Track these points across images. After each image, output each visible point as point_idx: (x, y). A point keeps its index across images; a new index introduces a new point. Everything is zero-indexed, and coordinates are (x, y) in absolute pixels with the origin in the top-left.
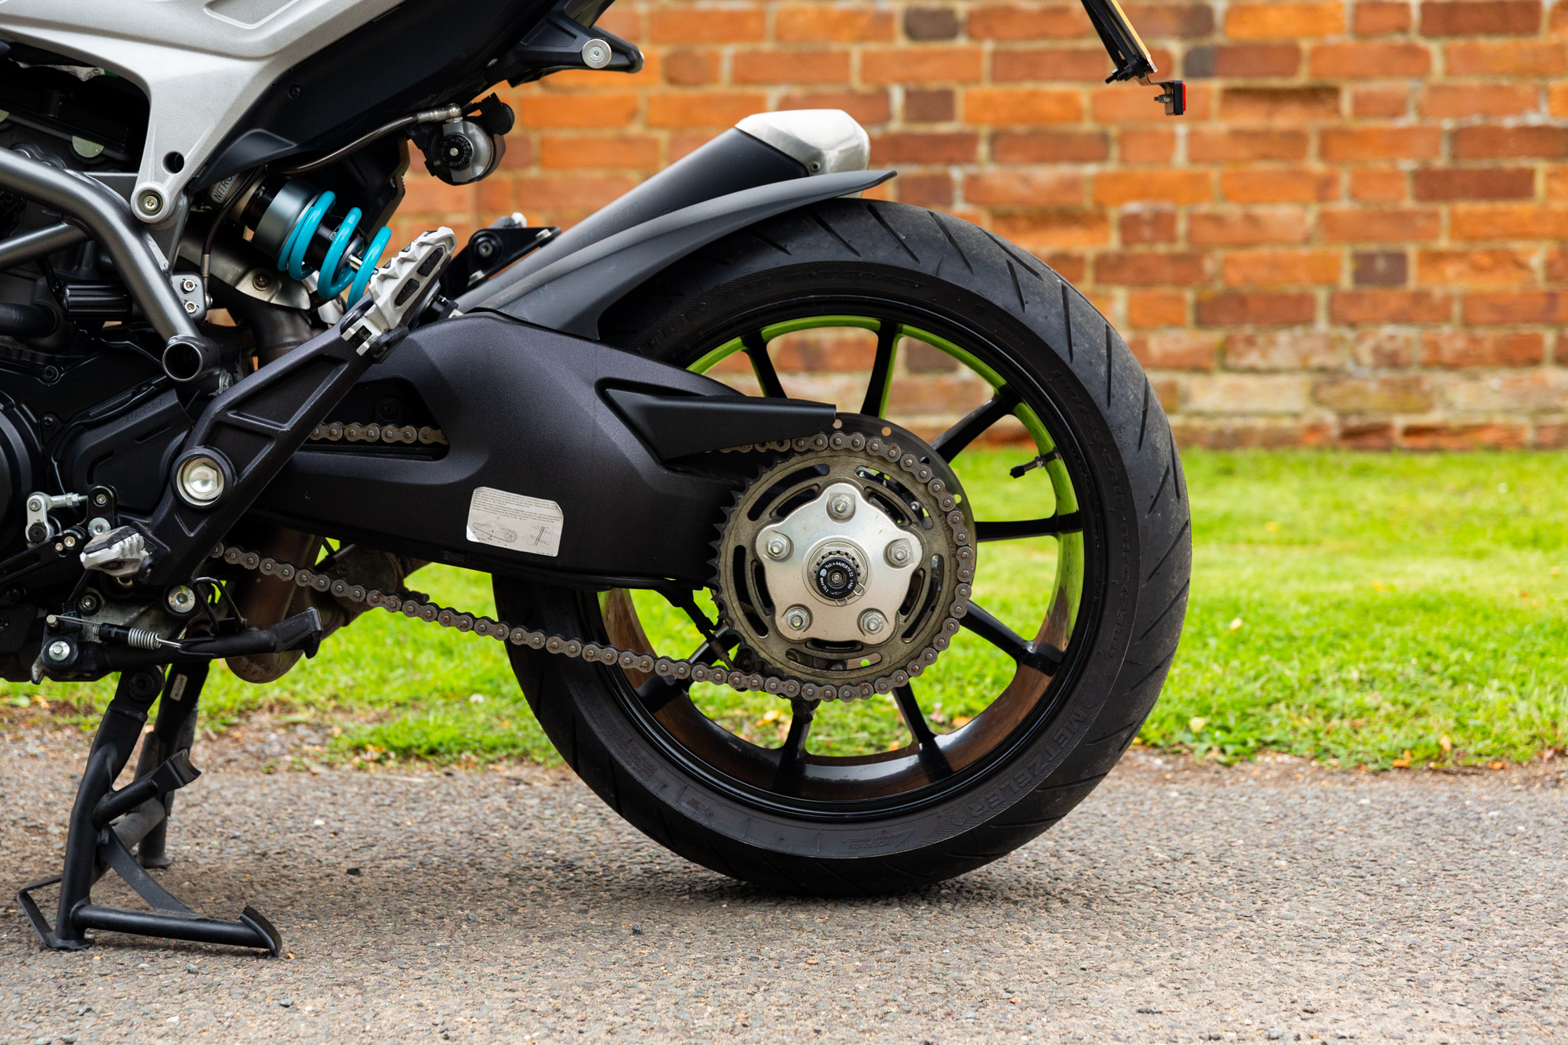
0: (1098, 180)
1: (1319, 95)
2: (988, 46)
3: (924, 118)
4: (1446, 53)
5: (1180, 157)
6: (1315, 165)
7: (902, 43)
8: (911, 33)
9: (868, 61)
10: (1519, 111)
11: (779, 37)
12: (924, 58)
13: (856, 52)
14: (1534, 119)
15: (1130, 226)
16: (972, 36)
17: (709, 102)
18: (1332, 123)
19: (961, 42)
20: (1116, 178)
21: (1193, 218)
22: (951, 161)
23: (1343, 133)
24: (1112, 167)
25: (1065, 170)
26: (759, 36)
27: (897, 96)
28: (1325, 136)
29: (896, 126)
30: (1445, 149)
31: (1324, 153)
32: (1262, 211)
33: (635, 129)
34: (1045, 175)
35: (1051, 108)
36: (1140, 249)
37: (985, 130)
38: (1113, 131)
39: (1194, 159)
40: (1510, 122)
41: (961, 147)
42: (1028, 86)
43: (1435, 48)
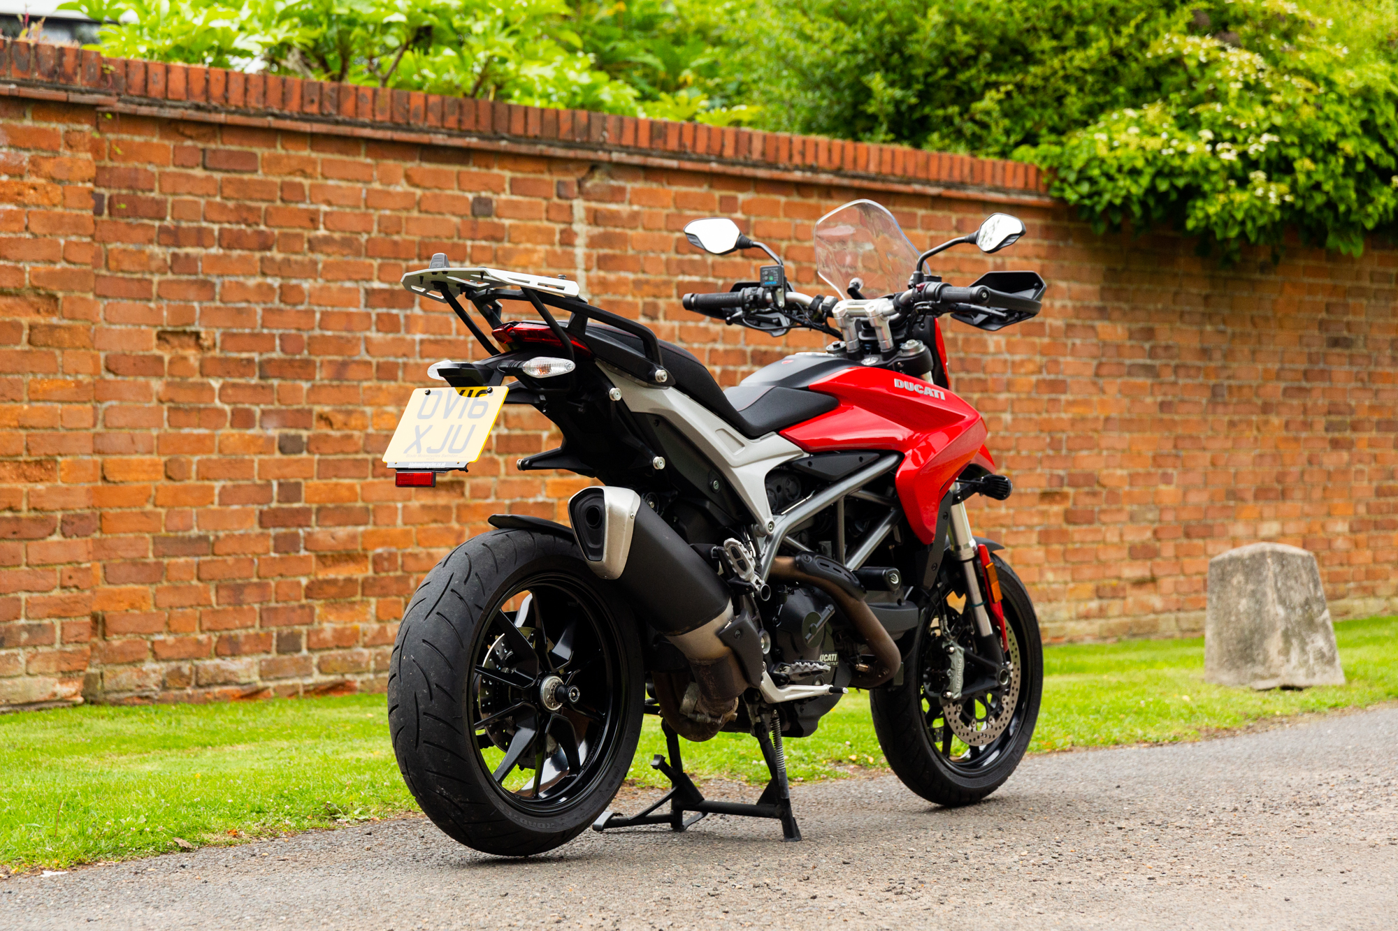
0: (364, 534)
1: (456, 486)
2: (317, 457)
3: (288, 501)
4: (506, 462)
5: (399, 521)
6: (455, 525)
7: (278, 455)
8: (282, 450)
9: (261, 463)
10: (534, 496)
11: (220, 451)
12: (288, 464)
13: (256, 459)
14: (540, 499)
15: (377, 561)
16: (309, 452)
17: (186, 490)
18: (461, 501)
19: (305, 455)
20: (372, 533)
21: (404, 555)
22: (300, 526)
23: (467, 506)
24: (370, 527)
25: (350, 529)
26: (211, 452)
27: (275, 484)
28: (459, 507)
29: (274, 505)
31: (459, 520)
32: (433, 551)
33: (149, 507)
34: (342, 532)
35: (345, 493)
36: (383, 574)
37: (314, 506)
38: (371, 506)
39: (405, 524)
40: (531, 501)
41: (301, 517)
42: (334, 480)
43: (501, 459)
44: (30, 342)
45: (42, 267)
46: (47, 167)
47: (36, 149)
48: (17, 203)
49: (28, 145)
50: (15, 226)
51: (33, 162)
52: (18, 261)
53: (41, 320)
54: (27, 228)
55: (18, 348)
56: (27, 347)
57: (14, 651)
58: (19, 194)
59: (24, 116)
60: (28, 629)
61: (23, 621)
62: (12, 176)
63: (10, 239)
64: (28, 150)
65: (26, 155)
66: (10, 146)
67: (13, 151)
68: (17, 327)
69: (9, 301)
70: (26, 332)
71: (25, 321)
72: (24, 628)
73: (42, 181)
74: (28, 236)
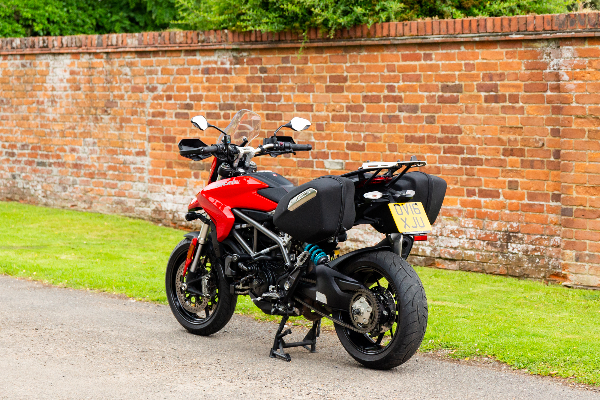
44: (588, 137)
45: (593, 106)
46: (595, 64)
47: (590, 57)
48: (583, 80)
49: (586, 56)
50: (582, 90)
51: (590, 62)
52: (583, 104)
53: (593, 128)
54: (587, 91)
55: (584, 140)
56: (587, 140)
57: (584, 264)
58: (584, 76)
59: (584, 44)
60: (589, 255)
61: (587, 252)
62: (581, 69)
63: (580, 95)
64: (586, 58)
65: (587, 60)
66: (580, 57)
67: (581, 59)
68: (583, 131)
69: (582, 120)
70: (587, 133)
71: (586, 129)
72: (587, 255)
73: (593, 70)
74: (588, 93)
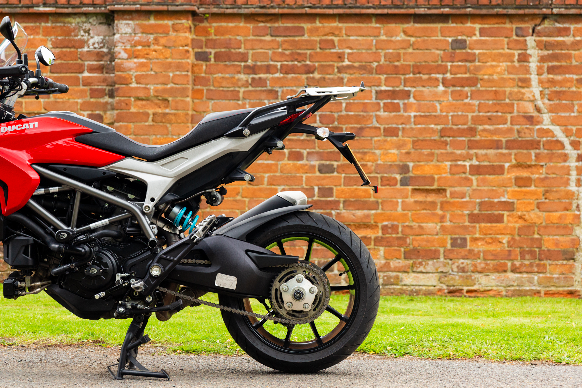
0: (375, 215)
1: (440, 191)
2: (343, 175)
3: (324, 196)
4: (477, 179)
5: (399, 209)
6: (440, 212)
7: (318, 174)
8: (320, 171)
9: (307, 178)
10: (499, 197)
11: (281, 172)
12: (324, 178)
13: (304, 176)
14: (503, 199)
15: (385, 228)
16: (338, 172)
17: (260, 190)
18: (445, 199)
19: (335, 174)
20: (381, 214)
21: (403, 226)
22: (332, 209)
23: (447, 202)
24: (379, 211)
25: (366, 212)
26: (276, 172)
27: (316, 189)
28: (442, 203)
29: (315, 198)
30: (477, 208)
31: (442, 208)
32: (422, 225)
33: (239, 198)
34: (360, 213)
35: (361, 193)
36: (387, 235)
37: (342, 200)
38: (380, 201)
39: (403, 210)
40: (496, 200)
41: (335, 205)
42: (355, 187)
43: (474, 178)
44: (153, 121)
45: (160, 87)
46: (163, 41)
47: (156, 33)
48: (147, 59)
49: (151, 32)
50: (145, 69)
51: (156, 39)
52: (147, 84)
53: (160, 111)
54: (152, 70)
55: (147, 124)
56: (152, 123)
58: (147, 54)
59: (149, 19)
62: (143, 46)
63: (143, 75)
64: (151, 34)
65: (152, 37)
66: (143, 33)
67: (144, 35)
68: (148, 114)
69: (144, 102)
70: (151, 116)
71: (151, 111)
73: (161, 48)
74: (152, 73)
